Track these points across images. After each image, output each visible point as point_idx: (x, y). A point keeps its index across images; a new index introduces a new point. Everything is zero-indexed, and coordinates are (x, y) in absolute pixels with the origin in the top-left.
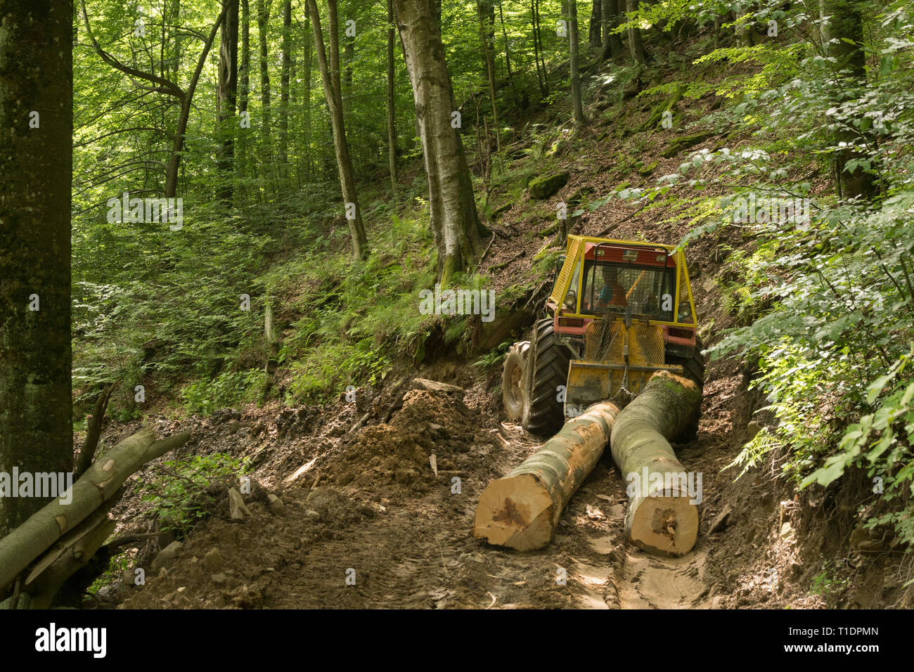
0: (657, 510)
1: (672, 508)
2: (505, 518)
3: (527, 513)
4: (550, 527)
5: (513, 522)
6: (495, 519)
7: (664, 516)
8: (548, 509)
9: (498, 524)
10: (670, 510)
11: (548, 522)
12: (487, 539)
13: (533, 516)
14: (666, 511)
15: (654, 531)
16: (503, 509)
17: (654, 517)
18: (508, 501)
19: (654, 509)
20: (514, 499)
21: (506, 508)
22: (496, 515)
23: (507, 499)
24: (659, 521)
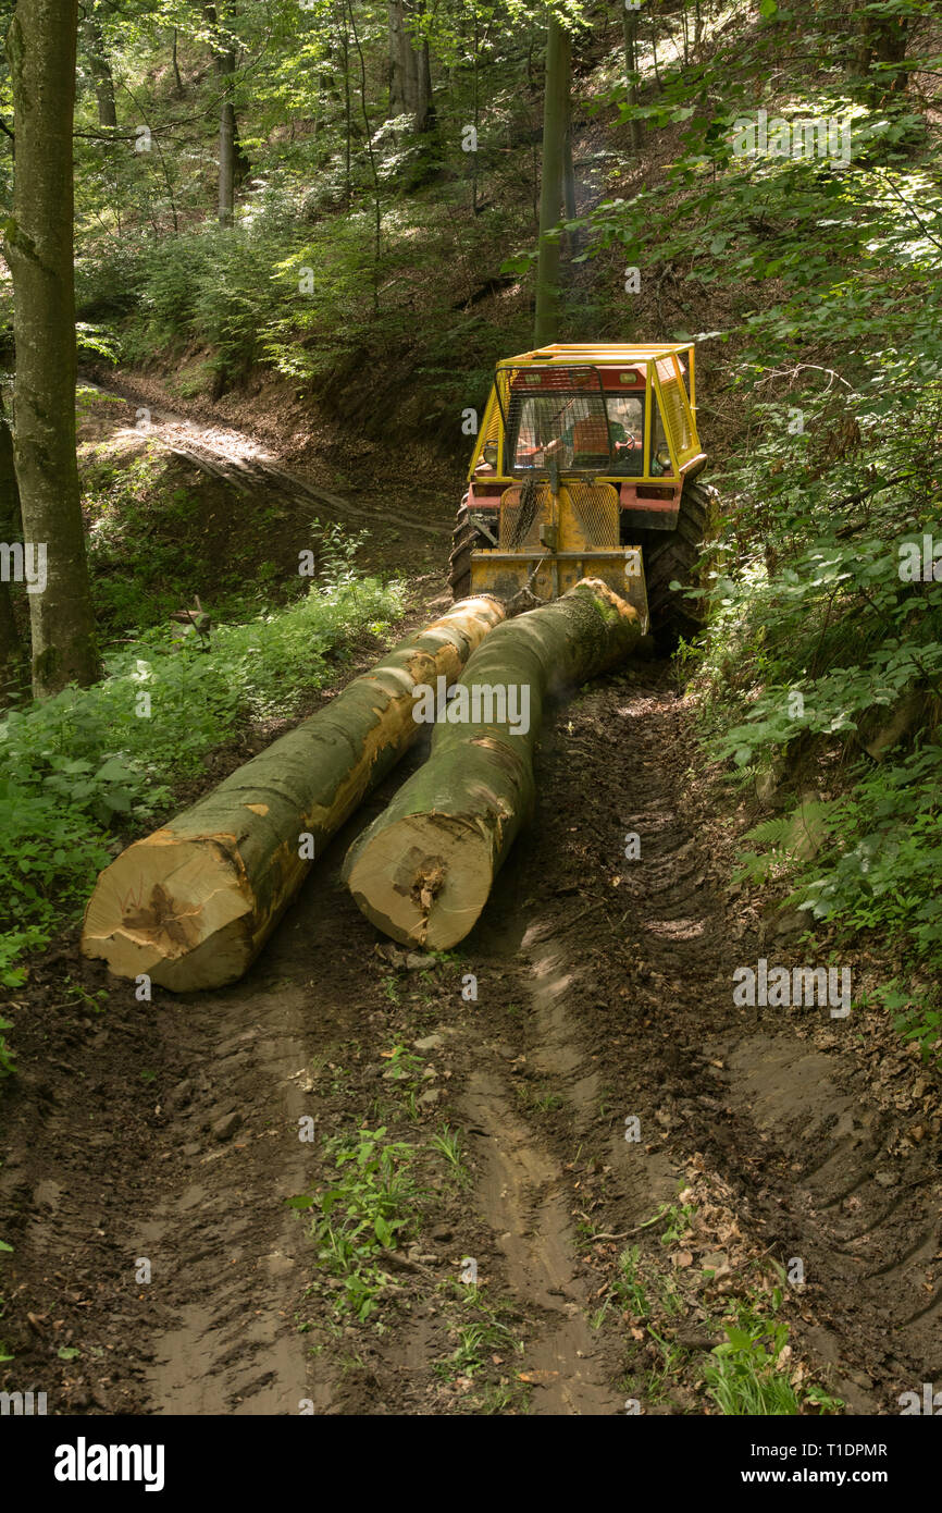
0: (415, 849)
1: (445, 856)
2: (148, 925)
3: (196, 922)
4: (245, 950)
5: (165, 936)
6: (129, 924)
7: (423, 866)
8: (241, 919)
9: (131, 936)
10: (439, 858)
11: (239, 942)
12: (105, 963)
13: (208, 930)
14: (430, 859)
15: (396, 888)
16: (147, 907)
17: (405, 861)
18: (158, 892)
19: (410, 846)
20: (171, 888)
21: (153, 904)
22: (131, 915)
23: (157, 886)
24: (412, 872)
